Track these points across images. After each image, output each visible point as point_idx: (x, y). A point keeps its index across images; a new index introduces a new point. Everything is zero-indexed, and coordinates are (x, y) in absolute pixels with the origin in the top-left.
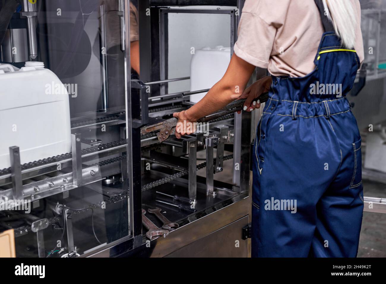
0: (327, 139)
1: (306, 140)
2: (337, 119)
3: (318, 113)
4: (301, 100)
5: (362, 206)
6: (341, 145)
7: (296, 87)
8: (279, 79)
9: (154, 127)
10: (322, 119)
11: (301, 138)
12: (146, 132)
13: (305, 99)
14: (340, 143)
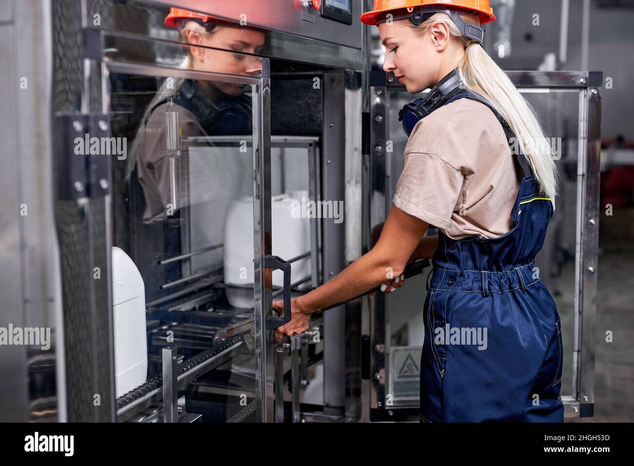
0: (528, 320)
1: (505, 324)
2: (532, 291)
3: (513, 286)
4: (490, 269)
5: (561, 409)
6: (544, 327)
7: (483, 252)
8: (459, 244)
9: (240, 326)
10: (518, 292)
11: (499, 321)
12: (226, 337)
13: (494, 267)
14: (542, 324)
